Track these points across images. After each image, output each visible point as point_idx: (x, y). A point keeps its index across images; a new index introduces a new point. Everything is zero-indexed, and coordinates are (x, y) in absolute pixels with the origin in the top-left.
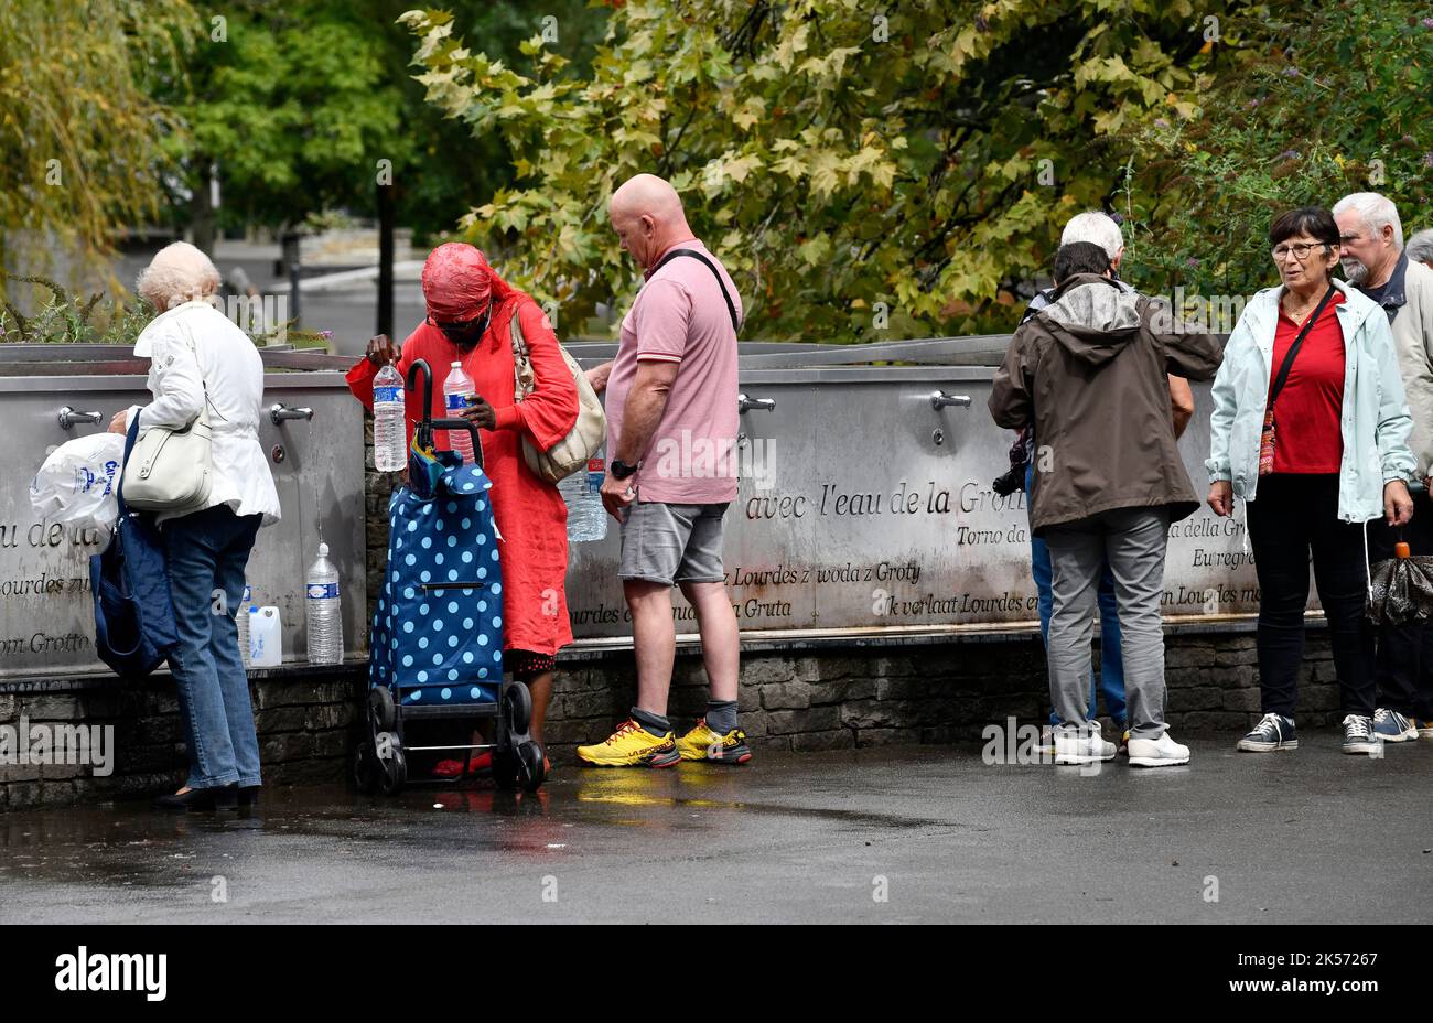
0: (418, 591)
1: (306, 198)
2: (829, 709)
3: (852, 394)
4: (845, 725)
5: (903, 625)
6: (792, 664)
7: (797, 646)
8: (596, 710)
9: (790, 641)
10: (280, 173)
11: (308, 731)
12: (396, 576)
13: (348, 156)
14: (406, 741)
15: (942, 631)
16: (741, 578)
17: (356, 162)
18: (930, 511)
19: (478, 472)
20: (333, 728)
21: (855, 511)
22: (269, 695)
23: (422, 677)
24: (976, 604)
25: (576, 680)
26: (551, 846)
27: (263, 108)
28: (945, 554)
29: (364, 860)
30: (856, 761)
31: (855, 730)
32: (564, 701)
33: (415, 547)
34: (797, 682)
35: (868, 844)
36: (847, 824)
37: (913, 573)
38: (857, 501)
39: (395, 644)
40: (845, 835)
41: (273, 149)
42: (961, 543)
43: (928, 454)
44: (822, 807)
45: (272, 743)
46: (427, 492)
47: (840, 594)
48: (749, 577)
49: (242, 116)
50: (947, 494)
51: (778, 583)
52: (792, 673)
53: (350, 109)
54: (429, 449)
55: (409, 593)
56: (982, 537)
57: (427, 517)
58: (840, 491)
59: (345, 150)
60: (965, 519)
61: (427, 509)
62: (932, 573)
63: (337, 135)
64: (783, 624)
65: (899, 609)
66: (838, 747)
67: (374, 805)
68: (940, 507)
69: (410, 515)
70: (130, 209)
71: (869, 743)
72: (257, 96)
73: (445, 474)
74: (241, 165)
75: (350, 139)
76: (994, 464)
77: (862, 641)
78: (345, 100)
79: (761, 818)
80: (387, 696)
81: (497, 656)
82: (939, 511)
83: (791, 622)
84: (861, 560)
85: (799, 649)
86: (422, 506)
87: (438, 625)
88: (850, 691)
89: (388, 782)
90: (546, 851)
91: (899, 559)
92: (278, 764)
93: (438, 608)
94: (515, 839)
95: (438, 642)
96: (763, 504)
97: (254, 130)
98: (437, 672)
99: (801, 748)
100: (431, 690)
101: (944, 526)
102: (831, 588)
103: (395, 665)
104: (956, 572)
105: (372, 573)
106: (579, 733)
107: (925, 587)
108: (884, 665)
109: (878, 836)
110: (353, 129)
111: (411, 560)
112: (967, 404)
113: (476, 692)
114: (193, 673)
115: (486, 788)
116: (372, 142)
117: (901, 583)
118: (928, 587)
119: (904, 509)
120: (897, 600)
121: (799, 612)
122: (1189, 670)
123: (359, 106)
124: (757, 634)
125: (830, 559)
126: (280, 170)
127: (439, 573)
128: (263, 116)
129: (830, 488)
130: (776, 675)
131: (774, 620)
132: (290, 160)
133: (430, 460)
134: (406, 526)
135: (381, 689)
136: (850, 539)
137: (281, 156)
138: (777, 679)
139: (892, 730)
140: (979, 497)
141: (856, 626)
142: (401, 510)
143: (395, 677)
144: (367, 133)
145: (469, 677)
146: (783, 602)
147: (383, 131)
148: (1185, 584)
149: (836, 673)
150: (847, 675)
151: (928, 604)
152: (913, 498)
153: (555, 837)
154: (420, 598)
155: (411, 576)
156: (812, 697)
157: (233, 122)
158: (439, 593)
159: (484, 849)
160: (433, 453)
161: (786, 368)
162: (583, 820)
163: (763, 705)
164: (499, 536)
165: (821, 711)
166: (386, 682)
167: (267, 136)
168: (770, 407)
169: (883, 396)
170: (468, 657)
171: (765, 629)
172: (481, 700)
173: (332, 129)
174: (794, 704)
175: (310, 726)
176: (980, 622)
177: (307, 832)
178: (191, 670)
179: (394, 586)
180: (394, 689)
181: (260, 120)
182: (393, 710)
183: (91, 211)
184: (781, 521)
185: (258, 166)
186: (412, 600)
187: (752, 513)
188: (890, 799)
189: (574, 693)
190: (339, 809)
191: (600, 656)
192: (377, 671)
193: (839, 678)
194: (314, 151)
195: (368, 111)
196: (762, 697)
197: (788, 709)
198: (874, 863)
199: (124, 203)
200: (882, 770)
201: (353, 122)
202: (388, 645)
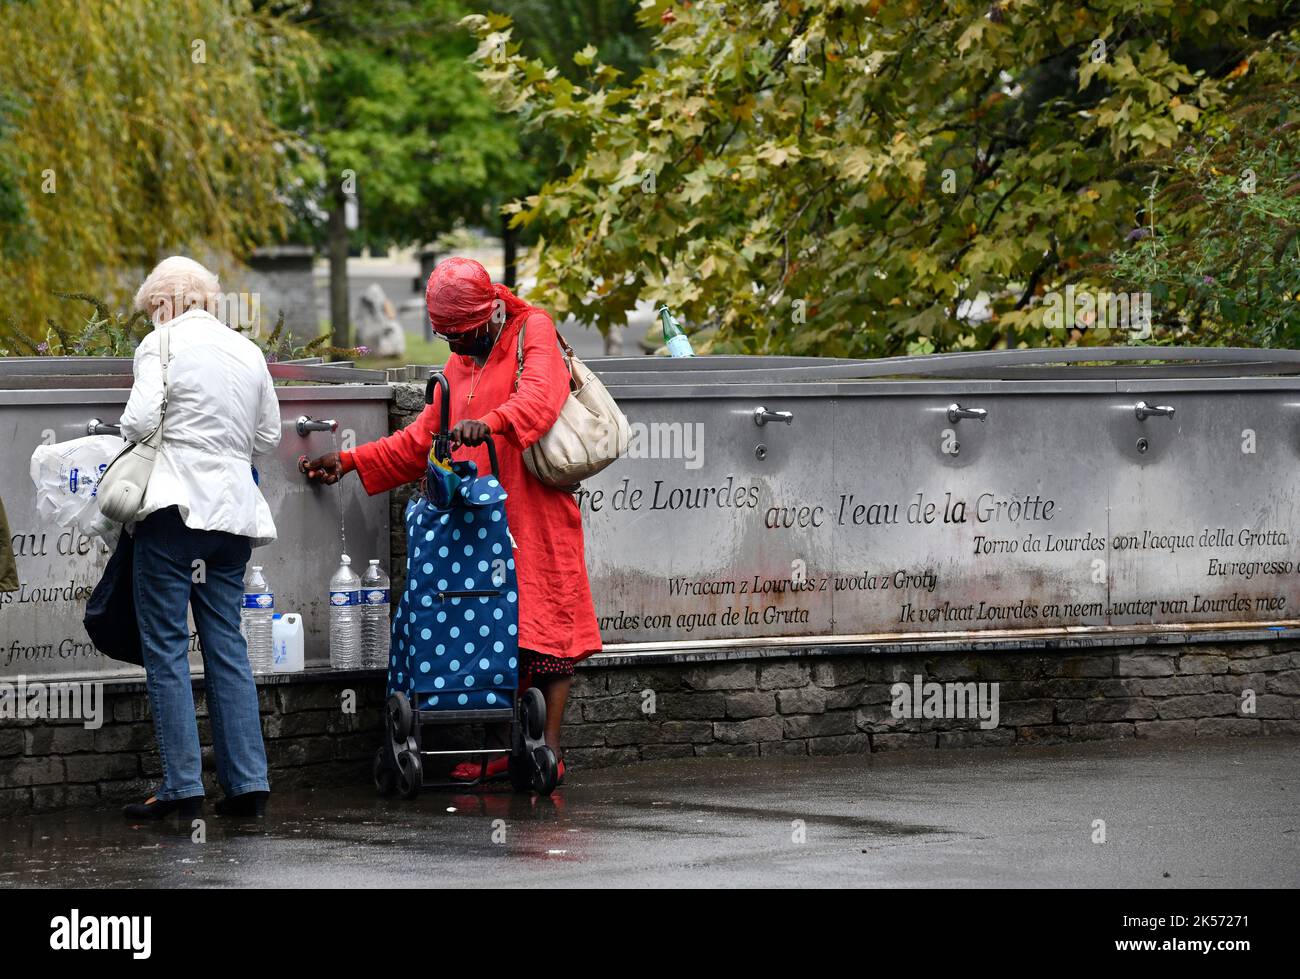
0: (436, 599)
1: (435, 219)
2: (846, 714)
3: (869, 406)
4: (861, 730)
5: (919, 632)
6: (808, 670)
7: (812, 652)
8: (614, 714)
9: (806, 647)
10: (408, 195)
11: (330, 735)
12: (414, 584)
13: (471, 180)
14: (423, 746)
15: (959, 638)
16: (760, 585)
17: (479, 185)
18: (946, 521)
19: (494, 483)
20: (354, 732)
21: (872, 520)
22: (290, 701)
23: (439, 683)
24: (992, 611)
25: (594, 685)
26: (551, 852)
27: (394, 136)
28: (962, 562)
29: (366, 865)
30: (871, 765)
31: (870, 735)
32: (583, 706)
33: (432, 557)
34: (812, 688)
35: (864, 852)
36: (847, 831)
37: (929, 581)
38: (874, 511)
39: (413, 650)
40: (843, 843)
41: (403, 174)
42: (977, 552)
43: (945, 465)
44: (826, 813)
45: (294, 747)
46: (444, 503)
47: (857, 601)
48: (767, 586)
49: (374, 143)
50: (963, 505)
51: (796, 590)
52: (808, 679)
53: (473, 136)
54: (445, 461)
55: (426, 601)
56: (998, 547)
57: (444, 527)
58: (857, 502)
59: (468, 175)
60: (981, 529)
61: (444, 519)
62: (949, 582)
63: (461, 161)
64: (801, 630)
65: (916, 616)
66: (853, 752)
67: (389, 809)
68: (956, 516)
69: (427, 526)
70: (258, 228)
71: (885, 747)
72: (388, 125)
73: (462, 485)
74: (372, 188)
75: (474, 165)
76: (1010, 475)
77: (876, 648)
78: (469, 128)
79: (765, 823)
80: (404, 700)
81: (513, 663)
82: (955, 521)
83: (809, 629)
84: (878, 568)
85: (815, 656)
86: (440, 516)
87: (455, 632)
88: (865, 697)
89: (405, 785)
90: (546, 857)
91: (915, 568)
92: (299, 767)
93: (455, 616)
94: (519, 844)
95: (455, 648)
96: (781, 514)
97: (385, 157)
98: (453, 678)
99: (816, 752)
100: (448, 697)
101: (959, 536)
102: (849, 595)
103: (413, 670)
104: (972, 580)
105: (396, 580)
106: (598, 737)
107: (942, 595)
108: (899, 672)
109: (876, 844)
110: (477, 156)
111: (428, 568)
112: (983, 416)
113: (492, 698)
114: (161, 686)
115: (502, 791)
116: (494, 167)
117: (918, 590)
118: (945, 596)
119: (921, 518)
120: (914, 607)
121: (817, 620)
122: (1202, 678)
123: (482, 133)
124: (776, 640)
125: (848, 567)
126: (410, 194)
127: (456, 581)
128: (392, 143)
129: (848, 498)
130: (793, 681)
131: (792, 627)
132: (418, 183)
133: (447, 471)
134: (424, 535)
135: (399, 694)
136: (867, 548)
137: (411, 180)
138: (793, 684)
139: (907, 735)
140: (995, 507)
141: (873, 633)
142: (419, 519)
143: (413, 683)
144: (489, 159)
145: (485, 682)
146: (801, 609)
147: (503, 156)
148: (1199, 593)
149: (852, 679)
150: (863, 680)
151: (944, 612)
152: (930, 508)
153: (558, 843)
154: (437, 606)
155: (428, 584)
156: (827, 702)
157: (366, 149)
158: (456, 601)
159: (485, 855)
160: (450, 464)
161: (805, 381)
162: (589, 826)
163: (778, 709)
164: (515, 546)
165: (837, 716)
166: (403, 687)
167: (397, 162)
168: (788, 420)
169: (900, 409)
170: (484, 664)
171: (783, 636)
172: (497, 705)
173: (457, 155)
174: (810, 709)
175: (331, 729)
176: (996, 629)
177: (317, 837)
178: (160, 682)
179: (412, 594)
180: (412, 695)
181: (391, 147)
182: (411, 714)
183: (223, 231)
184: (798, 529)
185: (388, 188)
186: (429, 608)
187: (771, 522)
188: (894, 805)
189: (592, 698)
190: (355, 813)
191: (618, 662)
192: (395, 677)
193: (855, 683)
194: (440, 175)
195: (490, 138)
196: (778, 702)
197: (804, 714)
198: (867, 871)
199: (253, 224)
200: (894, 774)
201: (476, 148)
202: (407, 651)
